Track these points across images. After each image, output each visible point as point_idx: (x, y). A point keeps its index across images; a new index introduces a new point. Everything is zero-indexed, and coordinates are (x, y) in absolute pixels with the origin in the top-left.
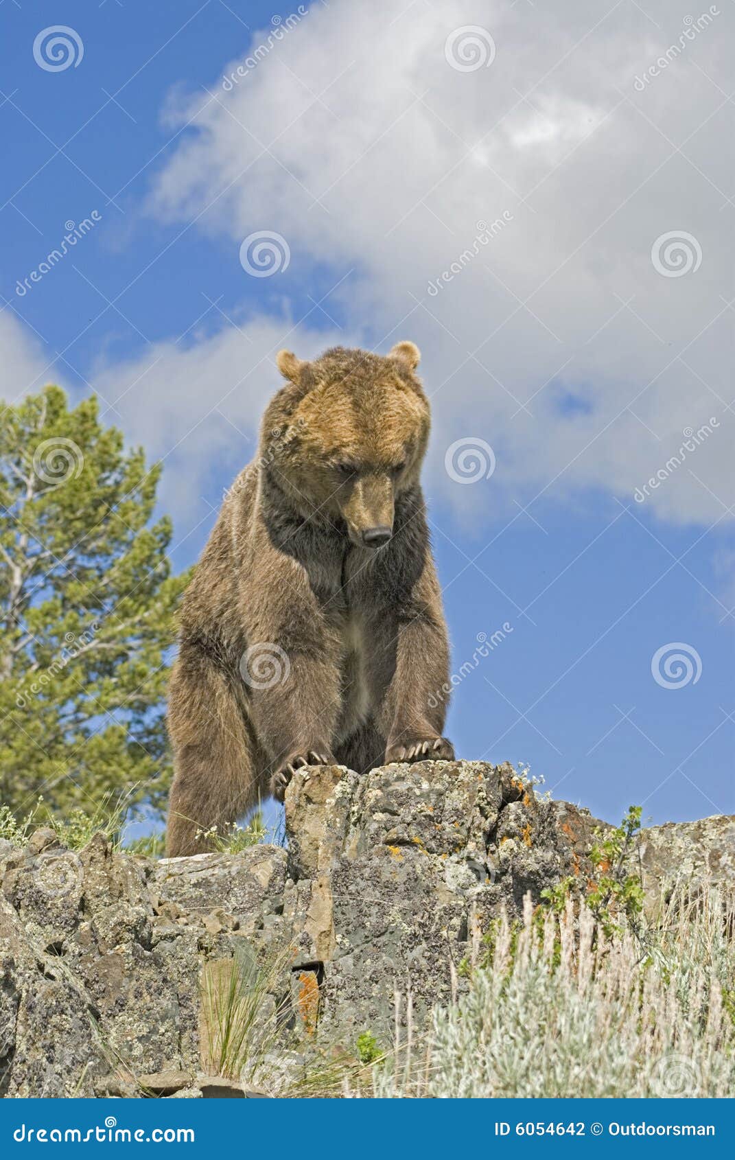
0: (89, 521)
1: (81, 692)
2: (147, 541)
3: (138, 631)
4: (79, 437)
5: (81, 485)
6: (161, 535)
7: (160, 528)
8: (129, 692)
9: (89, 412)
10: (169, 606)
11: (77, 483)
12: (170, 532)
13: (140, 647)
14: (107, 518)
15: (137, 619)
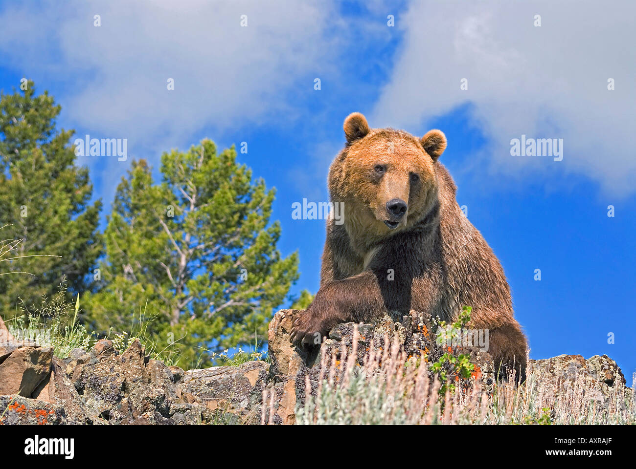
0: (228, 225)
1: (221, 333)
2: (265, 237)
3: (258, 294)
4: (223, 171)
5: (222, 201)
6: (274, 234)
7: (273, 229)
8: (252, 333)
9: (229, 156)
10: (278, 279)
11: (220, 200)
12: (279, 232)
13: (260, 306)
14: (239, 224)
15: (257, 287)
